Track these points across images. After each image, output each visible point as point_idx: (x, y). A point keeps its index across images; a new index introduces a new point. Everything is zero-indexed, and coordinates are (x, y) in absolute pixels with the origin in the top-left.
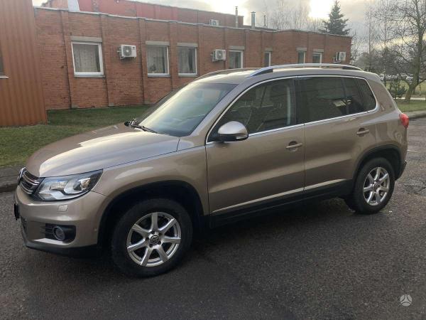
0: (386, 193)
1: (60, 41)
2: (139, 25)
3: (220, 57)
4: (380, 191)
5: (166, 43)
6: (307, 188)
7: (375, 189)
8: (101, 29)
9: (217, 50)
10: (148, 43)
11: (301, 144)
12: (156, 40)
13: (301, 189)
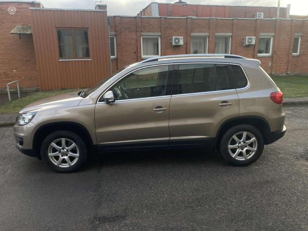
0: (254, 153)
1: (135, 37)
2: (187, 22)
3: (250, 42)
4: (247, 151)
5: (207, 34)
6: (172, 138)
7: (242, 148)
8: (161, 27)
9: (247, 37)
10: (193, 34)
11: (165, 108)
12: (199, 32)
13: (167, 138)
